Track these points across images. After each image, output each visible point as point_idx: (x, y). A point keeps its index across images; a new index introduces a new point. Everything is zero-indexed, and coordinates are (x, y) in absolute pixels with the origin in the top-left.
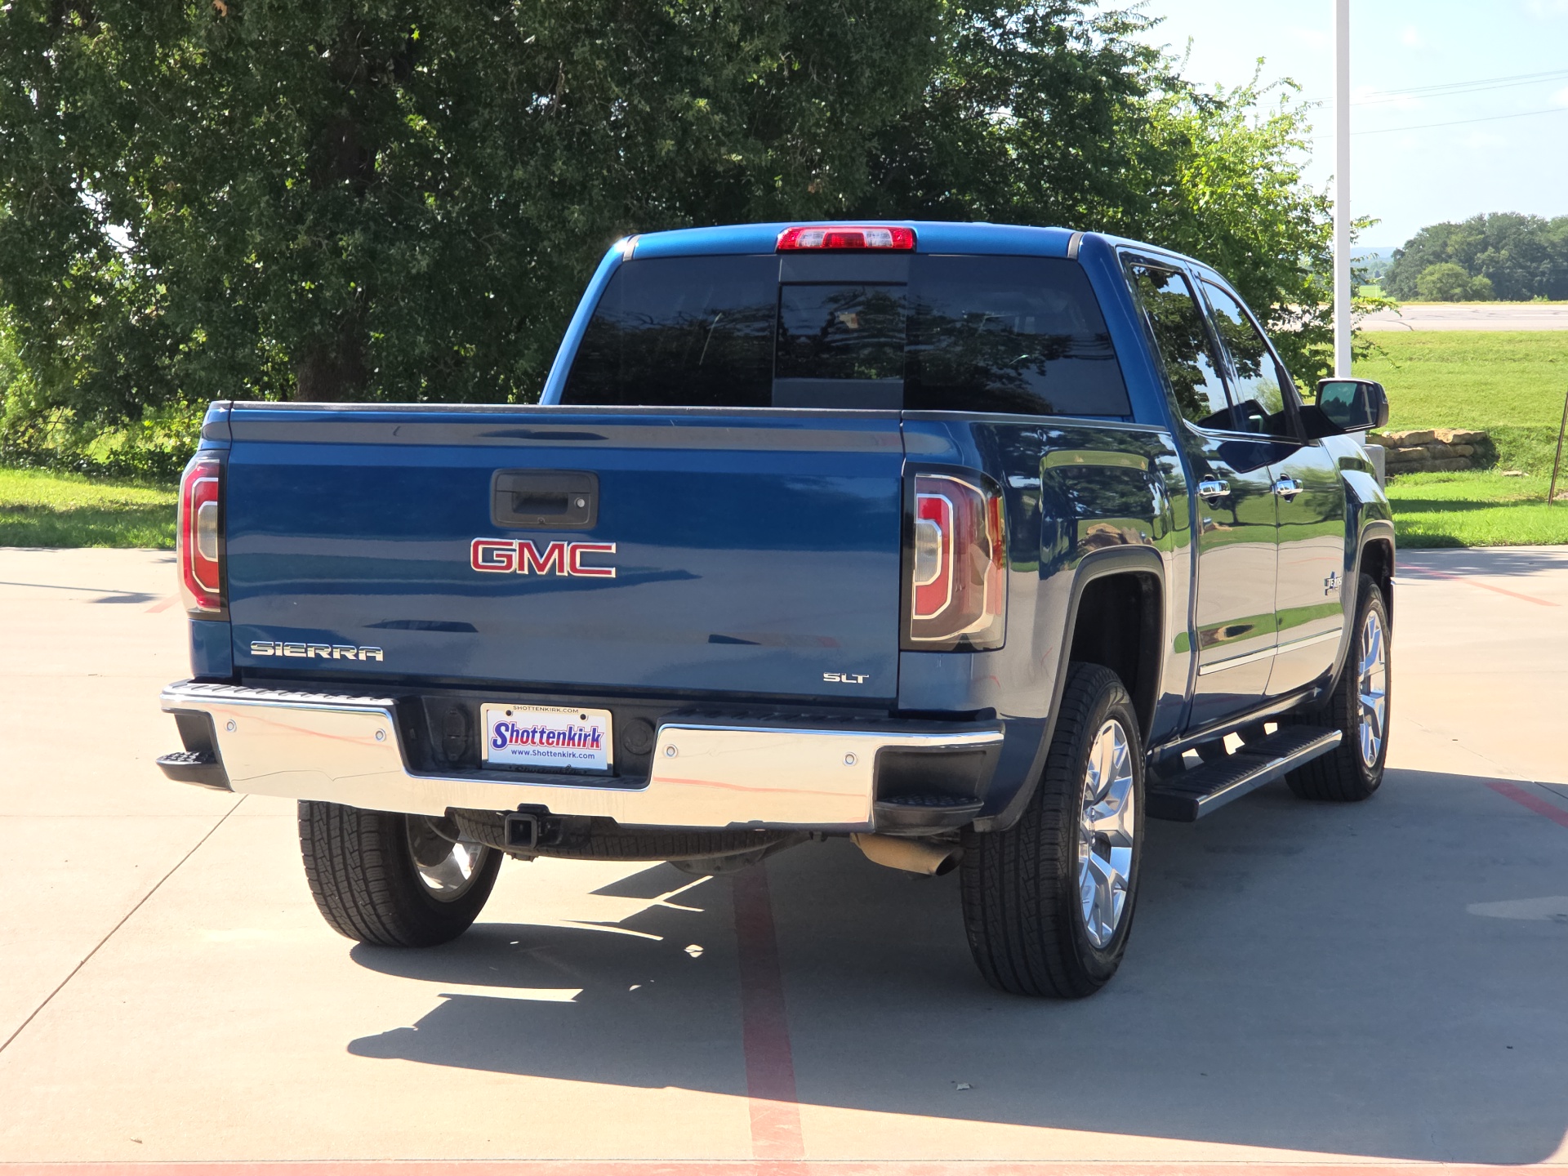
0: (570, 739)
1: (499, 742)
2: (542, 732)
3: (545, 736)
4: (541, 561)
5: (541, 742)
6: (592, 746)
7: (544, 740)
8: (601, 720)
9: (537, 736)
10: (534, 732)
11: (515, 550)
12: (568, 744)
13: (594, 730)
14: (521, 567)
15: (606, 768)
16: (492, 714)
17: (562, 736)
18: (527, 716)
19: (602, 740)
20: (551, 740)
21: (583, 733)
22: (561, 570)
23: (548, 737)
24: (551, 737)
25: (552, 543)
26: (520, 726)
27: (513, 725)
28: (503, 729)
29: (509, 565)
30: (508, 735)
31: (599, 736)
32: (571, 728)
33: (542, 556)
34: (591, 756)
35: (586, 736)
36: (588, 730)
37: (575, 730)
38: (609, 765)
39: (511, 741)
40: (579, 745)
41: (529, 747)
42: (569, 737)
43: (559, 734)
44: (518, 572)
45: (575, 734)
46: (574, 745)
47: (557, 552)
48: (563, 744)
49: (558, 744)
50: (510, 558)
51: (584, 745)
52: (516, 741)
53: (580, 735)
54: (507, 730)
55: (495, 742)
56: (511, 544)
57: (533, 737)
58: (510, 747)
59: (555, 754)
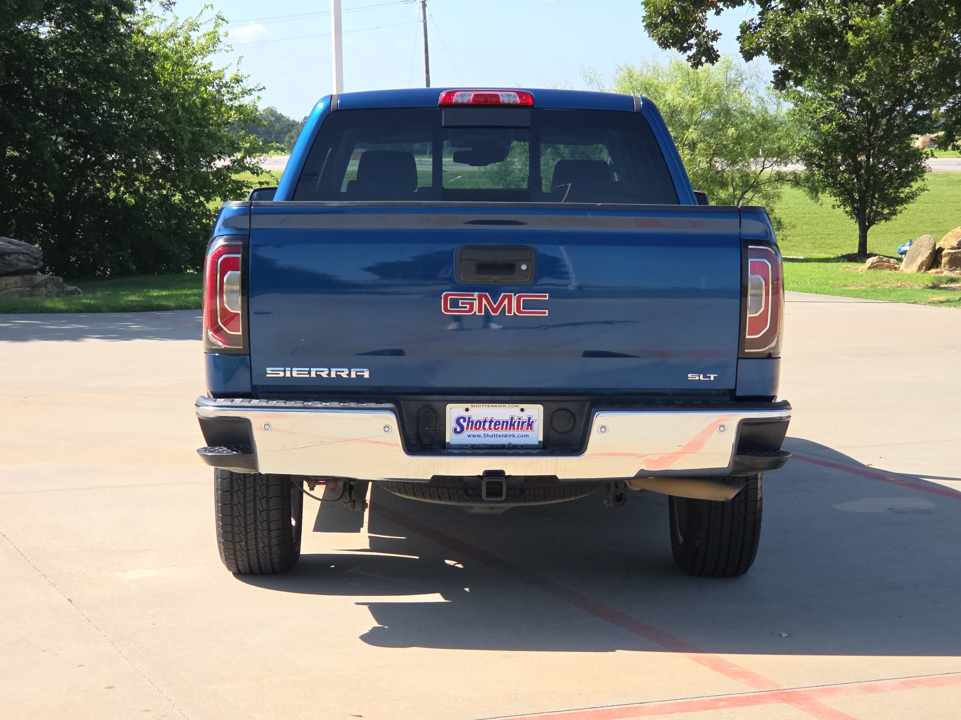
0: (511, 425)
1: (459, 429)
2: (491, 422)
3: (493, 424)
4: (495, 306)
5: (490, 428)
6: (527, 429)
7: (492, 427)
8: (535, 412)
9: (487, 424)
10: (485, 422)
11: (475, 299)
12: (510, 429)
13: (529, 418)
14: (480, 311)
15: (537, 443)
16: (454, 411)
17: (505, 423)
18: (480, 411)
19: (535, 425)
20: (497, 427)
21: (521, 421)
22: (510, 312)
23: (495, 425)
24: (497, 424)
25: (503, 294)
26: (475, 418)
27: (469, 418)
28: (461, 421)
29: (471, 309)
30: (465, 424)
31: (533, 422)
32: (512, 418)
33: (495, 304)
34: (527, 436)
35: (523, 423)
36: (525, 418)
37: (516, 418)
38: (539, 442)
39: (467, 429)
40: (518, 429)
41: (481, 432)
42: (511, 424)
43: (503, 422)
44: (477, 314)
45: (515, 422)
46: (514, 429)
47: (506, 300)
48: (506, 429)
49: (502, 429)
50: (472, 305)
51: (522, 429)
52: (471, 429)
53: (519, 422)
54: (465, 421)
55: (455, 431)
56: (473, 295)
57: (484, 425)
58: (466, 433)
59: (500, 436)
